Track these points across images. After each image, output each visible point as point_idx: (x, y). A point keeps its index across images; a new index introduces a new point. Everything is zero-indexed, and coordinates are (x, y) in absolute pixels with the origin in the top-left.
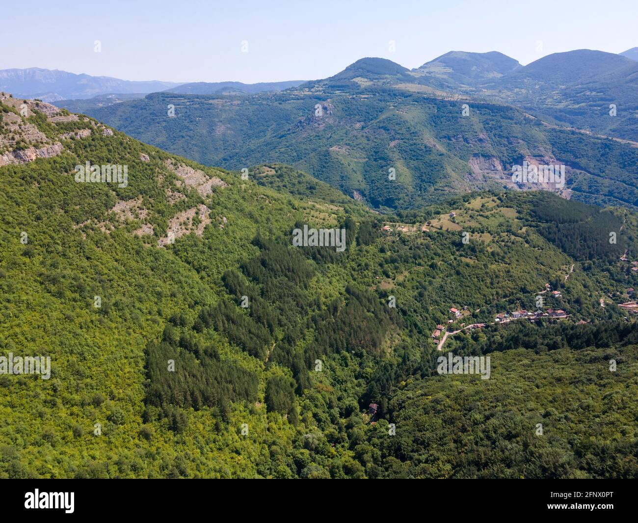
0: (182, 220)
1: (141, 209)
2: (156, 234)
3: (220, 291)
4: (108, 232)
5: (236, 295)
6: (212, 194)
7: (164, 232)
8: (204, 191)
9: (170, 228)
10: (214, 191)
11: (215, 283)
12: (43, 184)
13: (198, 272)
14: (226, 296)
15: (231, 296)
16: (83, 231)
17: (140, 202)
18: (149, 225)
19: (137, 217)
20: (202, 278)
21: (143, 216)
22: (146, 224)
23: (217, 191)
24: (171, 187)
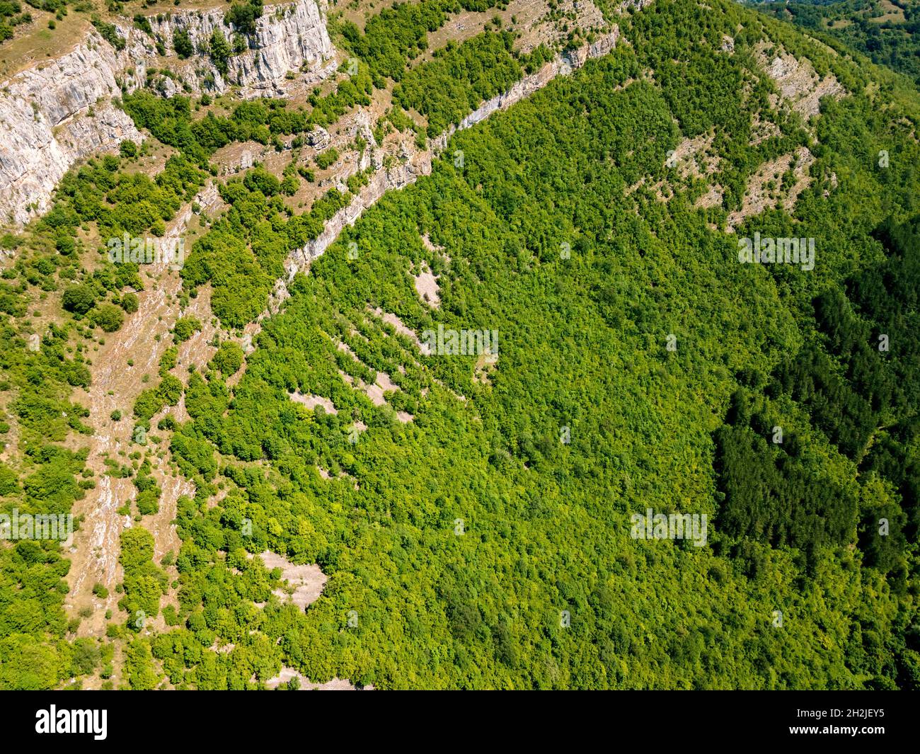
0: (768, 178)
1: (710, 154)
2: (725, 205)
3: (806, 324)
4: (665, 200)
5: (831, 335)
6: (818, 116)
7: (739, 201)
8: (806, 110)
9: (747, 194)
10: (823, 110)
11: (801, 308)
12: (594, 113)
13: (778, 283)
14: (814, 333)
15: (822, 335)
16: (636, 199)
17: (710, 140)
18: (718, 187)
19: (703, 169)
20: (782, 295)
21: (711, 169)
22: (714, 185)
23: (829, 109)
24: (760, 109)
